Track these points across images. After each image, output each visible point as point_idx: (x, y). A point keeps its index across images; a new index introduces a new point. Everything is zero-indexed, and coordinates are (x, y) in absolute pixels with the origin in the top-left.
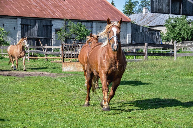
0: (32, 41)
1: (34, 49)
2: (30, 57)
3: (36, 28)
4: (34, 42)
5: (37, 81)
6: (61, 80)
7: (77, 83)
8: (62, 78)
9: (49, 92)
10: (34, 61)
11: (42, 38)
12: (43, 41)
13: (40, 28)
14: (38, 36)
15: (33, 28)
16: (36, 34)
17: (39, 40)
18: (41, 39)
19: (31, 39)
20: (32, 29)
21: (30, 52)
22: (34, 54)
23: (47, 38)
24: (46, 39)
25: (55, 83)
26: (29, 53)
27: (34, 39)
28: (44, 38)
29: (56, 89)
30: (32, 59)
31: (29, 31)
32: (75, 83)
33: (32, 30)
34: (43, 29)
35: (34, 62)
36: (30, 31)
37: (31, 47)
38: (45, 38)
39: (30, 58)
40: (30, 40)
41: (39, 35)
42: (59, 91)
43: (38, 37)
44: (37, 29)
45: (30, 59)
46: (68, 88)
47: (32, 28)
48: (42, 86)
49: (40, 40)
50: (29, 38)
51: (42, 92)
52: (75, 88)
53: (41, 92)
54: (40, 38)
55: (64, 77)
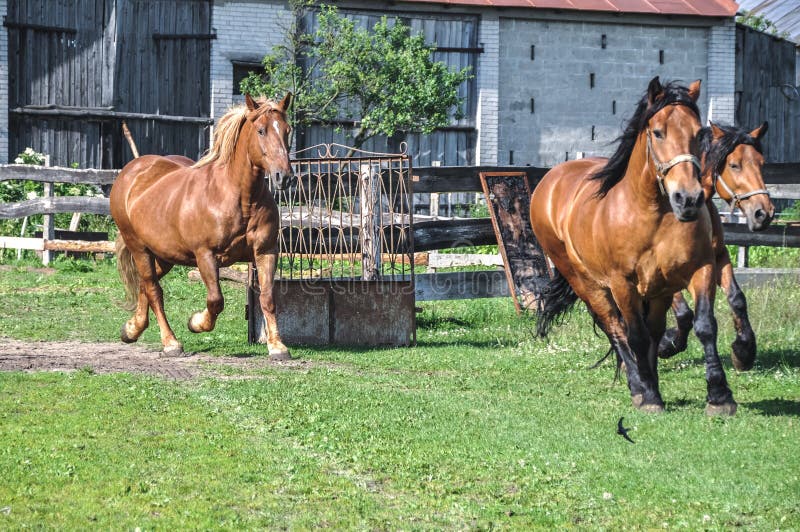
0: (77, 135)
1: (89, 192)
2: (59, 243)
3: (108, 48)
4: (92, 143)
5: (62, 403)
6: (226, 400)
7: (323, 426)
8: (231, 388)
9: (121, 483)
10: (84, 270)
11: (144, 116)
12: (150, 140)
13: (133, 52)
14: (118, 102)
15: (88, 54)
16: (108, 91)
17: (127, 132)
18: (137, 126)
19: (75, 123)
20: (78, 58)
21: (60, 207)
22: (83, 222)
23: (180, 118)
24: (168, 122)
25: (174, 421)
26: (52, 215)
27: (94, 123)
28: (158, 121)
29: (173, 461)
30: (70, 253)
31: (61, 73)
32: (312, 419)
33: (76, 63)
34: (153, 58)
35: (81, 279)
36: (66, 72)
37: (67, 178)
38: (165, 117)
39: (54, 247)
40: (66, 128)
41: (124, 96)
42: (188, 480)
43: (119, 114)
44: (112, 60)
45: (54, 254)
46: (252, 457)
47: (82, 49)
48: (86, 442)
49: (130, 129)
50: (60, 115)
51: (76, 477)
52: (297, 460)
53: (65, 482)
54: (129, 120)
55: (243, 384)
